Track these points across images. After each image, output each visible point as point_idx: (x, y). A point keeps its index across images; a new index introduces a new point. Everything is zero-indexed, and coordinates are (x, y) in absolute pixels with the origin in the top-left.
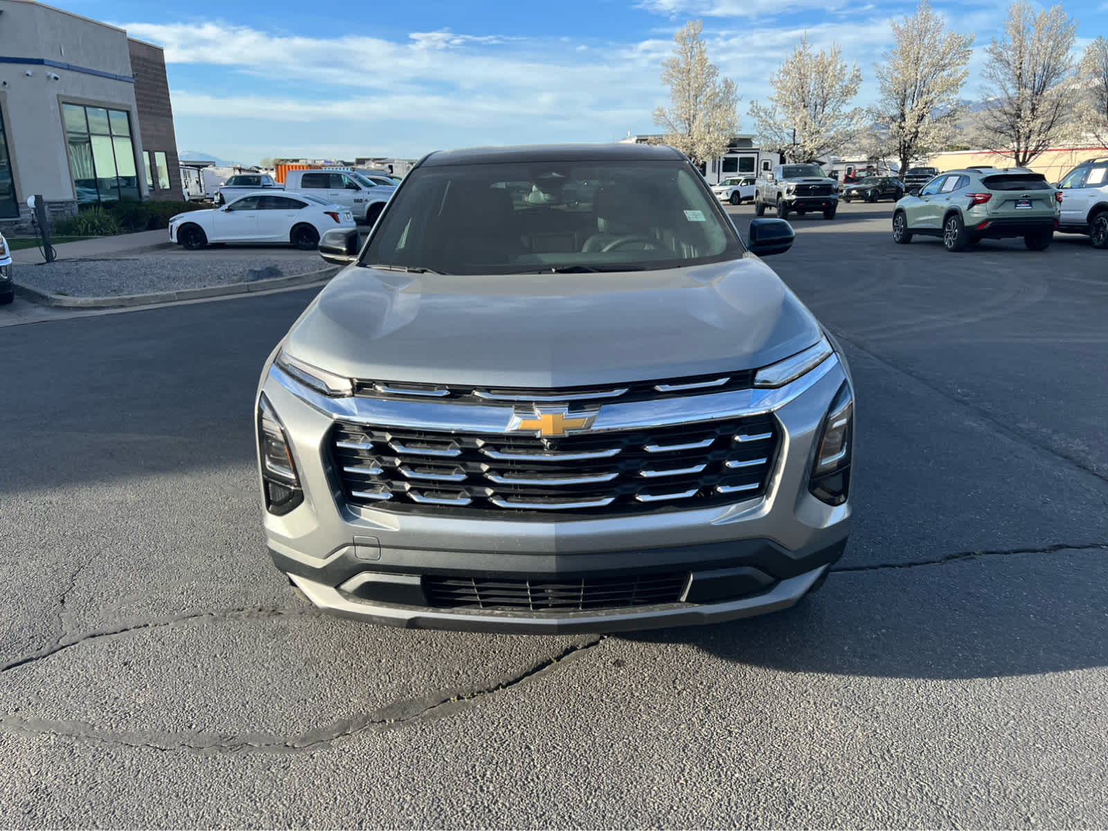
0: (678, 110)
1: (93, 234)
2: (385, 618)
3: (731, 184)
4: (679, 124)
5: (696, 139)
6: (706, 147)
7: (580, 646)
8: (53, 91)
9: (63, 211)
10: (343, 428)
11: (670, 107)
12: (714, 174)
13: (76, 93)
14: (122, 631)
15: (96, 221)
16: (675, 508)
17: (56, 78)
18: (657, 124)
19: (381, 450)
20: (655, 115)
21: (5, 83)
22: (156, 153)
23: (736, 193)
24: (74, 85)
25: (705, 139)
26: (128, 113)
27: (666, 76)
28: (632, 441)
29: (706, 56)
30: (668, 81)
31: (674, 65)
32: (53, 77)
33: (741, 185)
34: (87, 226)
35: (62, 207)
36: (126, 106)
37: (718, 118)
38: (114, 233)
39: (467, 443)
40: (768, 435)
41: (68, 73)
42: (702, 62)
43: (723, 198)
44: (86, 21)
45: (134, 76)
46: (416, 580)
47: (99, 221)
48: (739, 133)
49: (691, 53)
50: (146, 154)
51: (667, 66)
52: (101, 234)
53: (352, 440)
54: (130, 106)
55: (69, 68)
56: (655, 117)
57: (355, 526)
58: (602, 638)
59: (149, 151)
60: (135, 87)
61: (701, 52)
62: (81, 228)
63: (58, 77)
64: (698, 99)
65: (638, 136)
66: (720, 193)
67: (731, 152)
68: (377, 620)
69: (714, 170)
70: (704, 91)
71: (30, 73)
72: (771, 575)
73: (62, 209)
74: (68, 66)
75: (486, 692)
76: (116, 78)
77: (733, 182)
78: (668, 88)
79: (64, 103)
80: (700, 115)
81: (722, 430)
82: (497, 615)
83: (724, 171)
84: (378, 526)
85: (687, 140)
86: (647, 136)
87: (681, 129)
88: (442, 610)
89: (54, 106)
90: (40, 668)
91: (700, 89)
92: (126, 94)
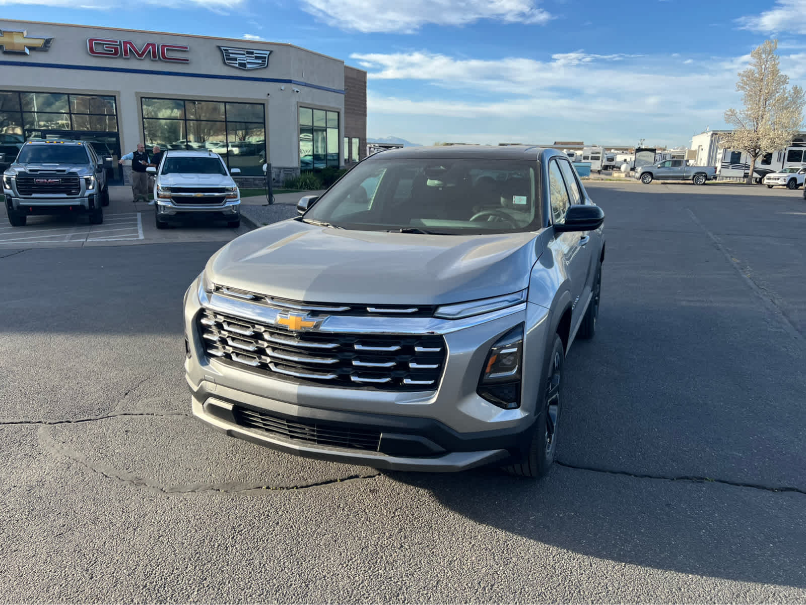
0: (747, 111)
1: (304, 189)
2: (219, 428)
3: (790, 172)
4: (748, 122)
5: (762, 134)
6: (769, 141)
7: (362, 476)
8: (294, 100)
9: (291, 174)
10: (205, 312)
11: (742, 109)
12: (778, 163)
13: (308, 101)
14: (140, 415)
15: (308, 181)
16: (374, 388)
17: (297, 92)
18: (729, 122)
19: (219, 326)
20: (727, 115)
21: (269, 94)
22: (353, 139)
23: (794, 180)
24: (308, 96)
25: (769, 135)
26: (339, 113)
27: (741, 85)
28: (346, 340)
29: (779, 67)
30: (743, 88)
31: (749, 75)
32: (295, 91)
33: (799, 173)
34: (302, 183)
35: (291, 171)
36: (338, 109)
37: (785, 117)
38: (317, 189)
39: (258, 329)
40: (438, 350)
41: (306, 89)
42: (775, 72)
43: (780, 183)
44: (319, 55)
45: (345, 90)
46: (229, 407)
47: (310, 181)
48: (801, 130)
49: (766, 66)
50: (346, 140)
51: (743, 76)
52: (310, 189)
53: (209, 319)
54: (340, 109)
55: (306, 85)
56: (726, 116)
57: (206, 369)
58: (379, 475)
59: (349, 138)
60: (345, 97)
61: (774, 65)
62: (299, 184)
63: (298, 90)
64: (767, 102)
65: (713, 131)
66: (778, 179)
67: (794, 145)
68: (214, 427)
69: (779, 160)
70: (774, 96)
71: (283, 88)
72: (442, 446)
73: (290, 172)
74: (306, 83)
75: (285, 489)
76: (334, 91)
77: (792, 171)
78: (742, 92)
79: (301, 107)
80: (767, 116)
81: (407, 341)
82: (271, 438)
83: (789, 160)
84: (216, 372)
85: (753, 135)
86: (718, 131)
87: (749, 126)
88: (244, 428)
89: (294, 109)
90: (89, 425)
91: (770, 95)
92: (338, 102)
